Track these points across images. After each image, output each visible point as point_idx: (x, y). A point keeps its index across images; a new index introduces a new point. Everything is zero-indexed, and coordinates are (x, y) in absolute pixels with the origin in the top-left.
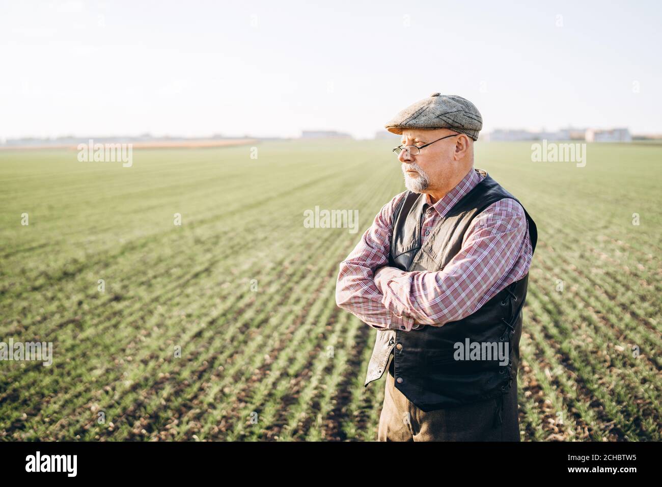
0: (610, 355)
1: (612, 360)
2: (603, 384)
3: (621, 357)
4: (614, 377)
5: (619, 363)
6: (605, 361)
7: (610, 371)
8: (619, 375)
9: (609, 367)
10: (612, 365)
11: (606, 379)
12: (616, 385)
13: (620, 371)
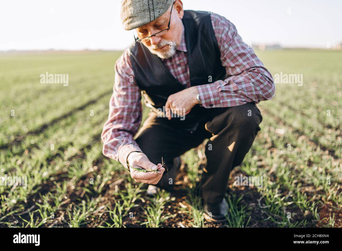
0: (271, 137)
1: (273, 142)
2: (261, 167)
3: (281, 139)
4: (276, 159)
5: (280, 145)
6: (266, 142)
7: (271, 152)
8: (281, 157)
9: (269, 148)
10: (273, 146)
11: (267, 161)
12: (279, 168)
13: (283, 152)
